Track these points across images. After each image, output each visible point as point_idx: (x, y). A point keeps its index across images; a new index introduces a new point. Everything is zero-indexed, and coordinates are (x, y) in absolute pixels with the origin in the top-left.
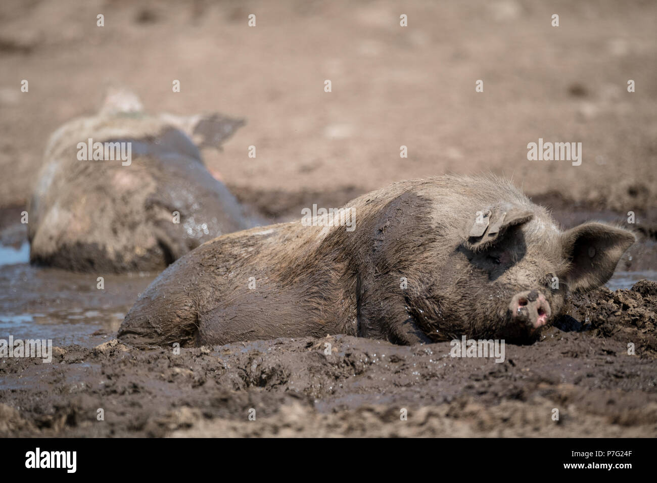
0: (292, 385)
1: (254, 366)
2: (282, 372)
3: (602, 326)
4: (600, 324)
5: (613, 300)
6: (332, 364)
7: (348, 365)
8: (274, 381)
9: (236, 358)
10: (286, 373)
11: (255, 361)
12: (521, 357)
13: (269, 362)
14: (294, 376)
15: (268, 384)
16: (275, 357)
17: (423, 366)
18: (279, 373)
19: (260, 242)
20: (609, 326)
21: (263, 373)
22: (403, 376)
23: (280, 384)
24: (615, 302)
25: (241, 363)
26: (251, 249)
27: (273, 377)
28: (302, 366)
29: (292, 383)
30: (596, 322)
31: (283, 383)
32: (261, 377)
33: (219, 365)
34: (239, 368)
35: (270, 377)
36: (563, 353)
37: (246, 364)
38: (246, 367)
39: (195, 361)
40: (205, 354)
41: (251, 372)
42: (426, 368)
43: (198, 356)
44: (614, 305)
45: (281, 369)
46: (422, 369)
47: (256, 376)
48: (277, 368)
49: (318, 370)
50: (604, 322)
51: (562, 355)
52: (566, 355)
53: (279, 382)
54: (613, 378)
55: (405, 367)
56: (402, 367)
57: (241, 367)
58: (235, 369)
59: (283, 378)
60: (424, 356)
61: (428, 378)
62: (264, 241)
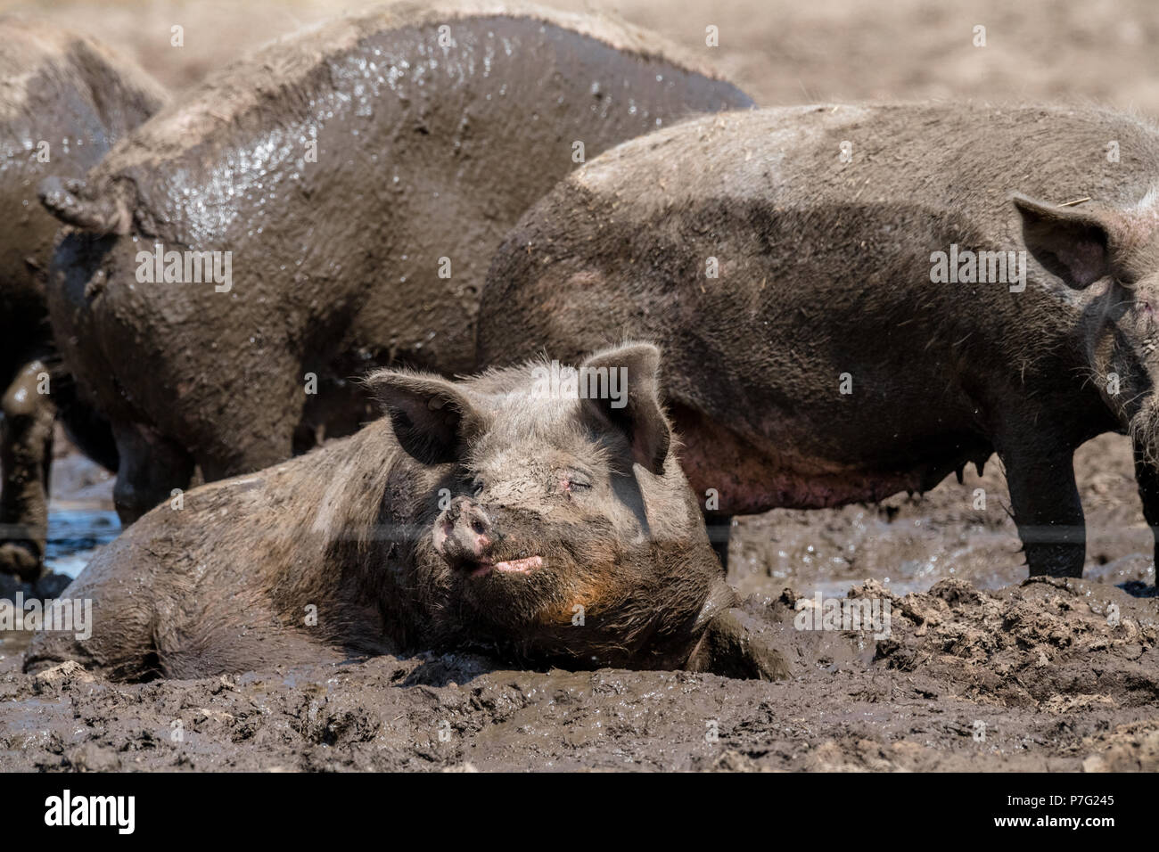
0: (383, 742)
1: (313, 712)
2: (365, 720)
3: (895, 653)
4: (892, 651)
5: (900, 611)
6: (450, 709)
7: (477, 709)
8: (352, 735)
9: (279, 696)
10: (372, 723)
11: (314, 702)
12: (779, 701)
13: (339, 704)
14: (386, 727)
15: (340, 742)
16: (348, 695)
17: (610, 713)
18: (361, 722)
19: (236, 498)
20: (908, 653)
21: (331, 721)
22: (576, 729)
23: (362, 740)
24: (904, 615)
25: (289, 705)
26: (224, 511)
27: (349, 729)
28: (396, 712)
29: (383, 738)
30: (885, 646)
31: (366, 738)
32: (328, 729)
33: (252, 708)
34: (285, 713)
35: (343, 729)
36: (851, 695)
37: (300, 706)
38: (299, 711)
39: (211, 700)
40: (227, 688)
41: (308, 720)
42: (615, 715)
43: (215, 693)
44: (903, 619)
45: (363, 715)
46: (607, 718)
47: (317, 727)
48: (356, 714)
49: (426, 719)
50: (898, 647)
51: (852, 698)
52: (857, 698)
53: (360, 737)
54: (954, 735)
55: (580, 714)
56: (576, 715)
57: (289, 711)
58: (279, 715)
59: (368, 731)
60: (612, 694)
61: (618, 734)
62: (242, 496)
